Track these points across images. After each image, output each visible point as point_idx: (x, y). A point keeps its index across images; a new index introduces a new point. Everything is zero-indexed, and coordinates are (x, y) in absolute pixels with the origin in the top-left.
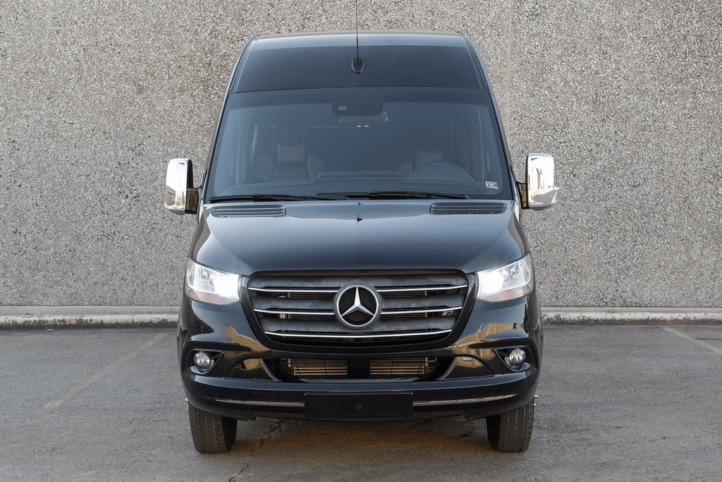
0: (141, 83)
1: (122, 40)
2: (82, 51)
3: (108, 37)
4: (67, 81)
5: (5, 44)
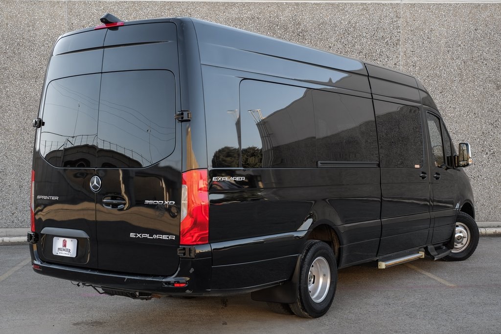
0: (499, 83)
1: (488, 56)
2: (463, 63)
3: (479, 54)
4: (453, 81)
5: (415, 58)
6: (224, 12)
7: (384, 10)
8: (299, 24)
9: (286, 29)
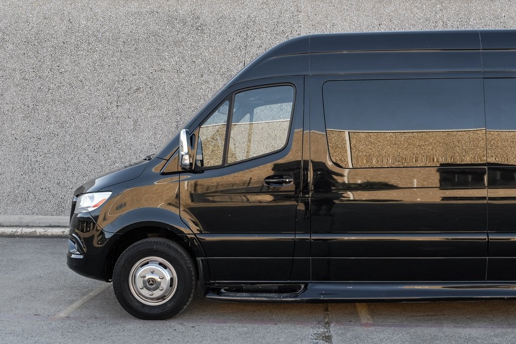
6: (124, 6)
7: (285, 4)
8: (198, 18)
9: (185, 24)
